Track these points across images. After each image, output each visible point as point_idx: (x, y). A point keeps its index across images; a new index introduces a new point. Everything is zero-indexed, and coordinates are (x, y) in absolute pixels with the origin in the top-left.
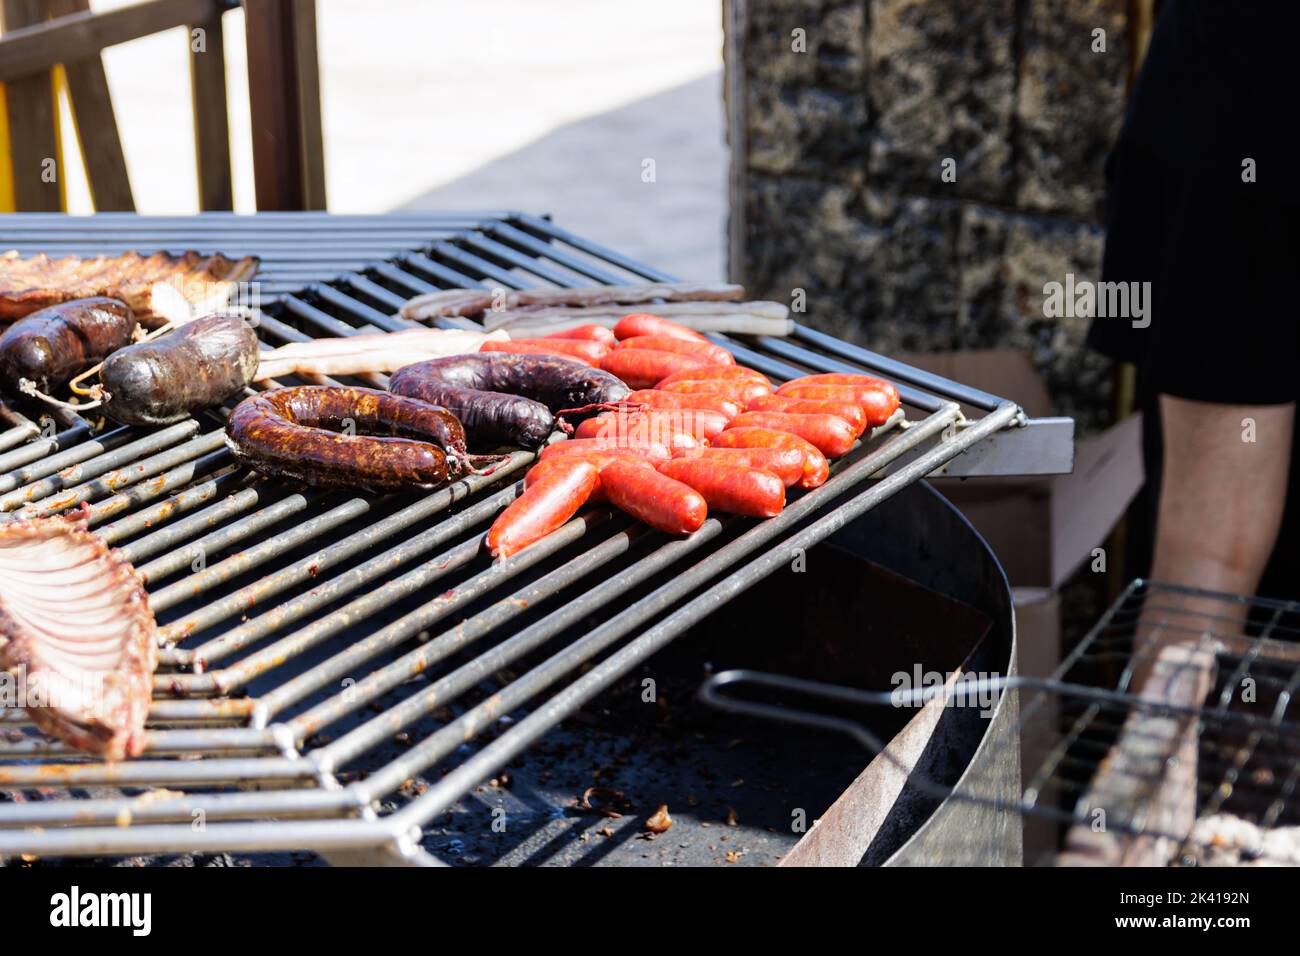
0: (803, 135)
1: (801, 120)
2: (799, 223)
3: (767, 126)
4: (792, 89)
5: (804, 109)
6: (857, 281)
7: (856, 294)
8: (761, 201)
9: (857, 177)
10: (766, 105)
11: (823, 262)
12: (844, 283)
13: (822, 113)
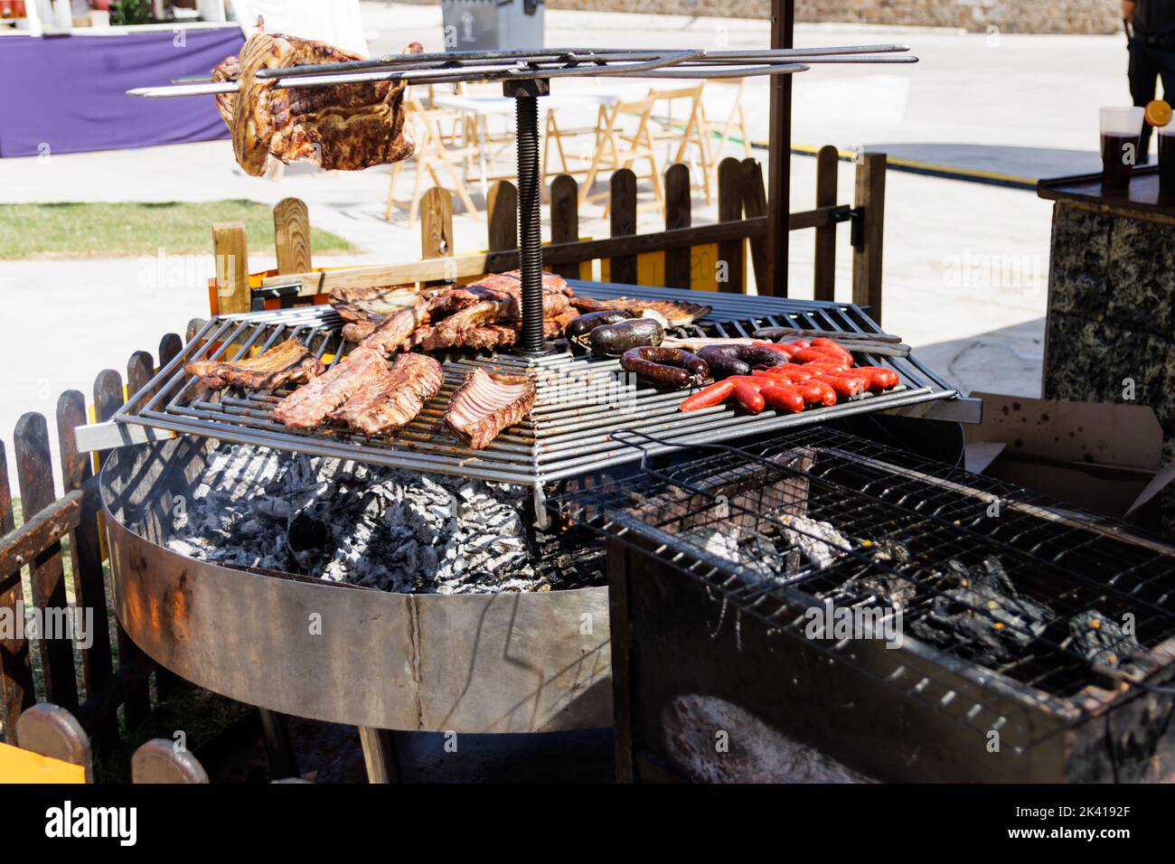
0: (1076, 296)
1: (1076, 288)
2: (1073, 338)
3: (1061, 290)
4: (1074, 273)
5: (1078, 283)
6: (1097, 370)
7: (1096, 376)
8: (1057, 326)
9: (1100, 318)
10: (1061, 279)
11: (1081, 358)
12: (1090, 370)
13: (1086, 286)
